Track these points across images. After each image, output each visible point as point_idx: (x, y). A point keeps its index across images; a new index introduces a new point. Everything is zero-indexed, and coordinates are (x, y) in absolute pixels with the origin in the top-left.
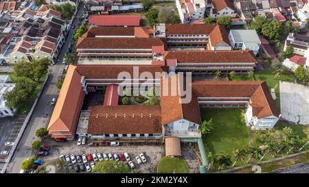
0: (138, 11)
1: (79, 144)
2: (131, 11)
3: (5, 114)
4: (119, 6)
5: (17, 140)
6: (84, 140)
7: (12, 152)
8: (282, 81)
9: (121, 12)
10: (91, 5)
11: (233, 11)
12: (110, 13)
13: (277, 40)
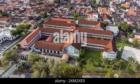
0: (72, 19)
1: (30, 51)
2: (69, 18)
3: (10, 39)
4: (65, 16)
5: (9, 47)
6: (32, 51)
7: (6, 50)
8: (126, 46)
9: (65, 18)
10: (55, 15)
11: (110, 21)
12: (61, 18)
13: (128, 32)
